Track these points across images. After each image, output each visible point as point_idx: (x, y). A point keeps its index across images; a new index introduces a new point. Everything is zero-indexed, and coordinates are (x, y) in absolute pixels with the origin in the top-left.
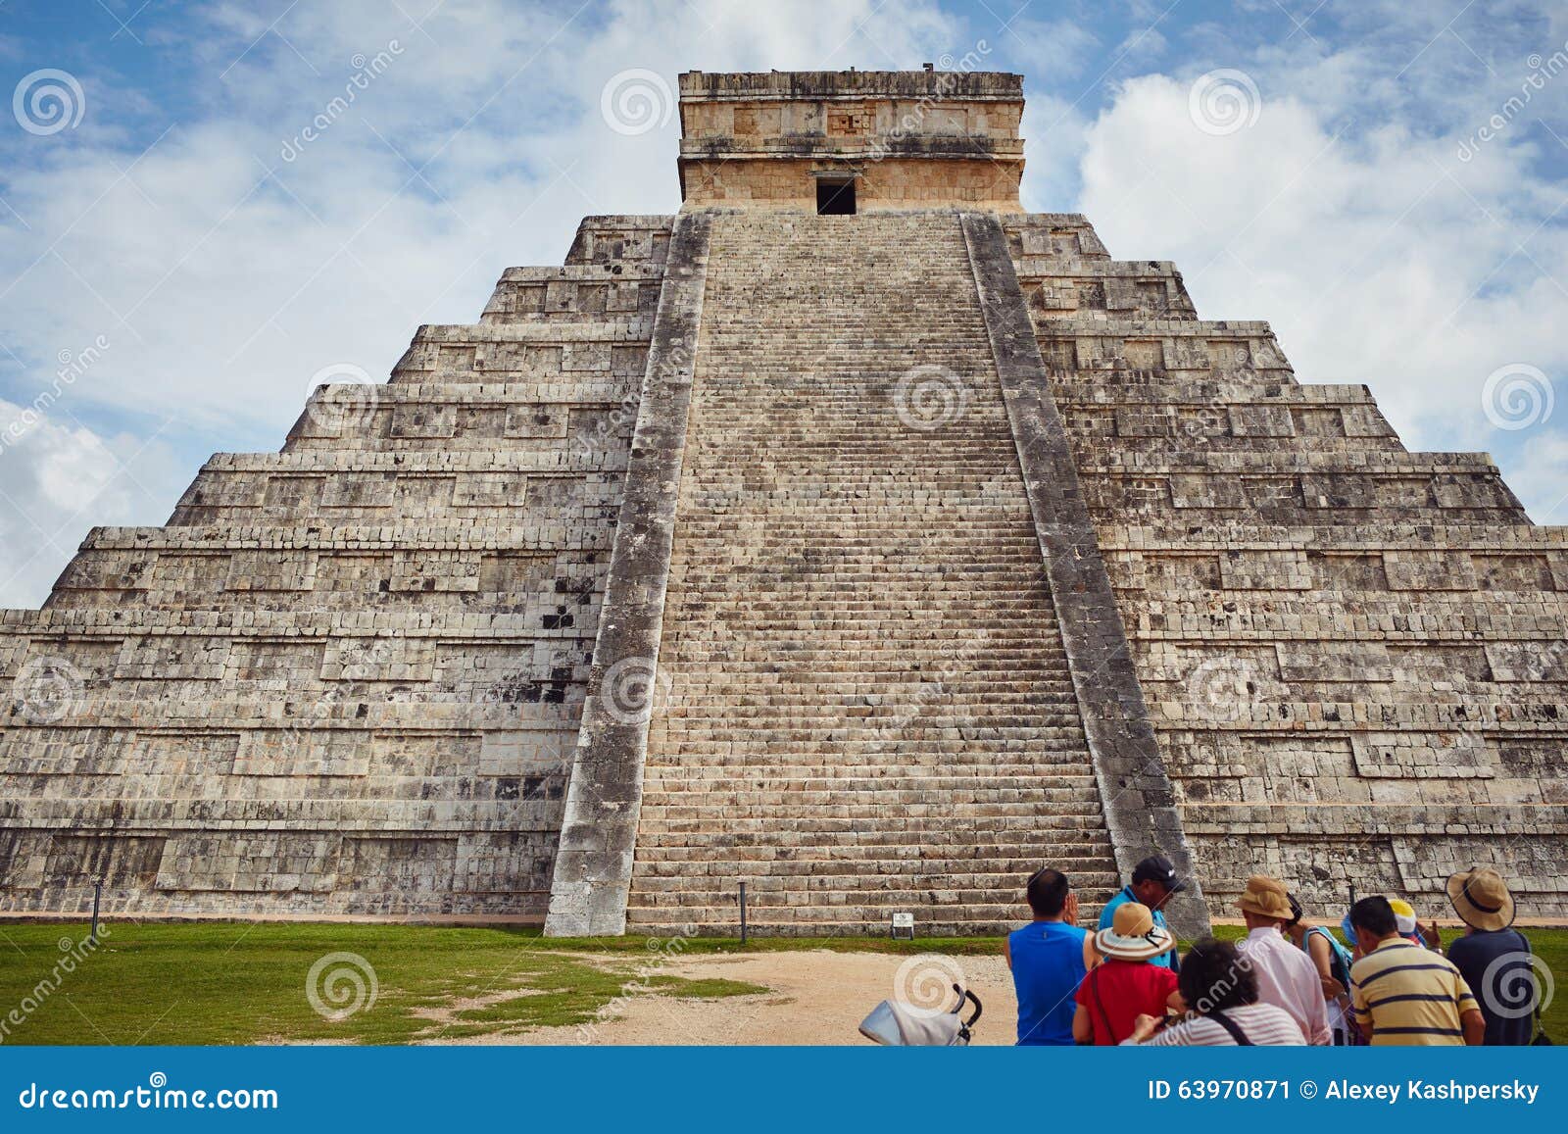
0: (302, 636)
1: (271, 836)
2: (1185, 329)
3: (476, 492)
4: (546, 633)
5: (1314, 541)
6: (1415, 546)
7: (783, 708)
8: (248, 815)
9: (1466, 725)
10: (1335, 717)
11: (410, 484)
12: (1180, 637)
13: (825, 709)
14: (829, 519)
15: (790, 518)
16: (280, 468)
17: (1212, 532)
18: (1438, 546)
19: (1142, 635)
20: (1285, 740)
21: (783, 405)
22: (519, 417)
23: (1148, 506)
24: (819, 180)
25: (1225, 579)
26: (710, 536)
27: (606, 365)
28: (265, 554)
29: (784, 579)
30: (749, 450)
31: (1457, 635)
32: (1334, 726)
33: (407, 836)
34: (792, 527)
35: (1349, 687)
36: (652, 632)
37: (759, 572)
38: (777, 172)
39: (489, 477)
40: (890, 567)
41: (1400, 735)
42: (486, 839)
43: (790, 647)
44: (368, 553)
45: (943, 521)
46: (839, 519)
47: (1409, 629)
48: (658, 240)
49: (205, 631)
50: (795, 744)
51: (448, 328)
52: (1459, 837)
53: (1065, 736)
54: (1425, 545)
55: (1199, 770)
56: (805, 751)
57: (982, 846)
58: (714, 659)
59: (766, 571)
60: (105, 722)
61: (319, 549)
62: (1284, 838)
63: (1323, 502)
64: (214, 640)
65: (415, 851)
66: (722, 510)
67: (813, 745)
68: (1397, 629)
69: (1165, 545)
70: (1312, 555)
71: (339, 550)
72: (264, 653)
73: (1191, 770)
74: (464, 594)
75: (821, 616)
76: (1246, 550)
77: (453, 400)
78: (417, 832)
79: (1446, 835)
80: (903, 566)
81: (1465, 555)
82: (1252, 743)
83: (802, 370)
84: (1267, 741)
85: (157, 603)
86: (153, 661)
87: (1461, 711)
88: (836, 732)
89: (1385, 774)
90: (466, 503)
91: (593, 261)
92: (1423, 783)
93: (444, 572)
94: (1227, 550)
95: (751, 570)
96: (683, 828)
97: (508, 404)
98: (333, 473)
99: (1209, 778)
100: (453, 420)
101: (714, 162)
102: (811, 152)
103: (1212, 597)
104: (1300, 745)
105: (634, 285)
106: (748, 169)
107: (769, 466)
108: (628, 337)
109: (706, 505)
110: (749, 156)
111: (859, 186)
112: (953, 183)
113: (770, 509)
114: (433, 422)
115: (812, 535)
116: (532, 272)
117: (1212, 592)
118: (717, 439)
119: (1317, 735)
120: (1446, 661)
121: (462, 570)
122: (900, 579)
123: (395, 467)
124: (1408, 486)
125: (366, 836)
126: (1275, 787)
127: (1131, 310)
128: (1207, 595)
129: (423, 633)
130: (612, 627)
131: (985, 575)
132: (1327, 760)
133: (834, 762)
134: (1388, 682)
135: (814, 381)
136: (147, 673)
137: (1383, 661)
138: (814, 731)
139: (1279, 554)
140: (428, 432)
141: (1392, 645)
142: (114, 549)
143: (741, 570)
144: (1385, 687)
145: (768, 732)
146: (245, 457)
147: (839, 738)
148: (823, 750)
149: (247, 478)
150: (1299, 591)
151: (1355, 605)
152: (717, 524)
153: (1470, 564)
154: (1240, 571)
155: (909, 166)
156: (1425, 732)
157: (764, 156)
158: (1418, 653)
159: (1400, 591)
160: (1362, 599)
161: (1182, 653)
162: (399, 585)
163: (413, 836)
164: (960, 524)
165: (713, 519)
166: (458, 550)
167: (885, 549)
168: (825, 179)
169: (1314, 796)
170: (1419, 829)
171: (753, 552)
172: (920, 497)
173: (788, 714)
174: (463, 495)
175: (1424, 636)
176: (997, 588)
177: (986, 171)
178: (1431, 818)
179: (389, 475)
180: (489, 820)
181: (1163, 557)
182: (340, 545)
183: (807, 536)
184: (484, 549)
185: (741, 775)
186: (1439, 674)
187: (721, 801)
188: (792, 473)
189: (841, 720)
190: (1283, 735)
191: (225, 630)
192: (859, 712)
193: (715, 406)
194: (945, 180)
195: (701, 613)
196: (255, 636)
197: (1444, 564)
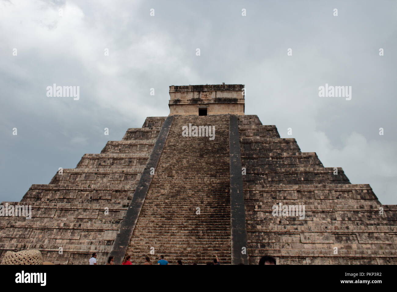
0: (71, 208)
1: (56, 252)
2: (277, 140)
3: (114, 177)
4: (123, 208)
5: (298, 188)
6: (322, 189)
7: (164, 226)
8: (51, 248)
9: (327, 231)
10: (297, 229)
11: (100, 175)
12: (264, 210)
13: (174, 226)
14: (184, 184)
15: (176, 183)
16: (73, 172)
17: (275, 186)
18: (327, 189)
19: (255, 210)
20: (285, 234)
21: (180, 158)
22: (126, 161)
23: (262, 181)
24: (199, 108)
25: (277, 197)
26: (158, 187)
27: (146, 149)
28: (67, 190)
29: (171, 197)
30: (171, 168)
31: (329, 210)
32: (296, 231)
33: (84, 253)
34: (176, 185)
35: (302, 222)
36: (140, 208)
37: (167, 195)
38: (190, 107)
39: (117, 174)
40: (196, 194)
41: (312, 233)
42: (101, 254)
43: (169, 212)
44: (88, 191)
45: (210, 184)
46: (187, 184)
47: (317, 208)
48: (162, 122)
49: (51, 207)
50: (165, 234)
51: (113, 142)
52: (322, 257)
53: (227, 233)
54: (324, 189)
55: (264, 241)
56: (167, 235)
57: (201, 258)
58: (152, 214)
59: (168, 195)
60: (27, 227)
61: (78, 190)
62: (281, 257)
63: (302, 179)
64: (53, 209)
65: (86, 257)
66: (161, 181)
67: (169, 234)
68: (315, 208)
69: (264, 189)
70: (298, 191)
71: (82, 190)
72: (63, 212)
73: (262, 241)
74: (108, 200)
75: (178, 205)
76: (283, 190)
77: (112, 157)
78: (86, 252)
79: (319, 257)
80: (198, 194)
81: (333, 191)
82: (277, 235)
83: (186, 150)
84: (281, 234)
85: (43, 201)
86: (39, 213)
87: (326, 227)
88: (175, 231)
89: (308, 242)
90: (111, 180)
91: (148, 127)
92: (316, 244)
93: (104, 195)
94: (278, 190)
95: (165, 195)
96: (137, 252)
97: (124, 158)
98: (84, 173)
99: (266, 243)
100: (111, 161)
101: (176, 105)
102: (197, 102)
103: (274, 201)
104: (288, 235)
105: (155, 132)
106: (184, 106)
107: (174, 172)
108: (152, 143)
109: (158, 180)
110: (184, 103)
111: (208, 110)
112: (229, 109)
113: (172, 181)
114: (107, 162)
115: (180, 187)
116: (133, 129)
117: (274, 200)
118: (164, 166)
119: (292, 233)
120: (326, 216)
121: (108, 194)
122: (197, 197)
123: (97, 172)
124: (323, 175)
125: (76, 253)
126: (281, 245)
127: (265, 136)
128: (273, 201)
129: (97, 208)
130: (131, 207)
131: (216, 196)
132: (294, 239)
133: (173, 238)
134: (312, 221)
135: (188, 153)
136: (38, 216)
137: (311, 216)
138: (170, 231)
139: (290, 191)
140: (106, 164)
141: (314, 212)
142: (36, 189)
143: (163, 195)
144: (311, 222)
145: (160, 231)
146: (66, 170)
147: (175, 233)
148: (172, 235)
149: (66, 174)
150: (294, 200)
151: (307, 203)
152: (159, 185)
153: (334, 193)
154: (281, 195)
155: (218, 105)
156: (318, 232)
157: (187, 103)
158: (319, 214)
159: (318, 200)
160: (309, 202)
161: (265, 214)
162: (94, 197)
163: (86, 253)
164: (213, 185)
165: (159, 183)
166: (107, 190)
167: (195, 190)
168: (201, 108)
169: (290, 247)
170: (312, 255)
171: (166, 191)
172: (206, 179)
173: (166, 227)
174: (111, 178)
175: (321, 210)
176: (218, 199)
177: (236, 106)
178: (315, 252)
179: (96, 173)
180: (102, 250)
181: (263, 192)
182: (82, 189)
183: (179, 187)
184: (113, 190)
185: (152, 241)
186: (324, 219)
187: (146, 246)
188: (179, 173)
189: (177, 229)
190: (284, 233)
191: (55, 207)
192: (181, 227)
193: (165, 158)
194: (227, 108)
195: (151, 204)
196: (61, 208)
197: (328, 193)
